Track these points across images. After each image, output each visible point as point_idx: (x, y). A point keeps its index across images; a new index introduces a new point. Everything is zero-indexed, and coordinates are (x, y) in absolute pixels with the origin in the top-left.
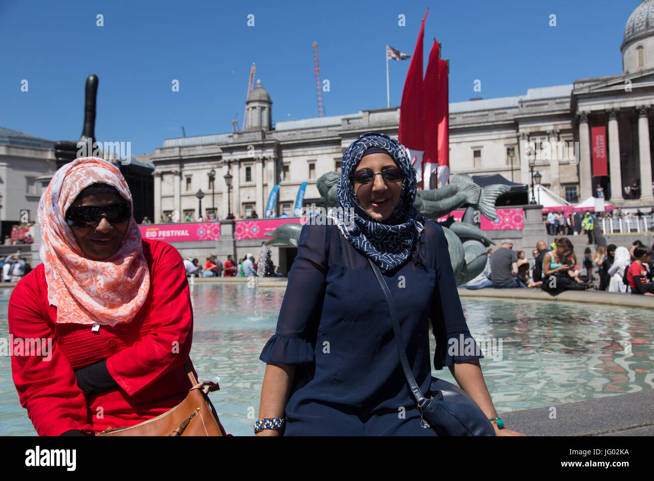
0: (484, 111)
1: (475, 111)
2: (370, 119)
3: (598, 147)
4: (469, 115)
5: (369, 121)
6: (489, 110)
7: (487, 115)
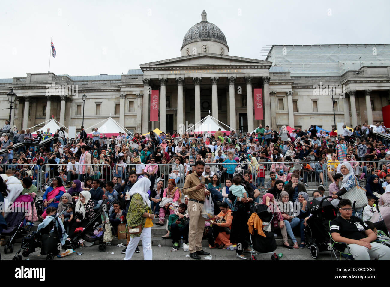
0: (104, 81)
1: (99, 81)
2: (32, 79)
3: (154, 103)
4: (96, 82)
5: (30, 81)
6: (107, 81)
7: (106, 83)
